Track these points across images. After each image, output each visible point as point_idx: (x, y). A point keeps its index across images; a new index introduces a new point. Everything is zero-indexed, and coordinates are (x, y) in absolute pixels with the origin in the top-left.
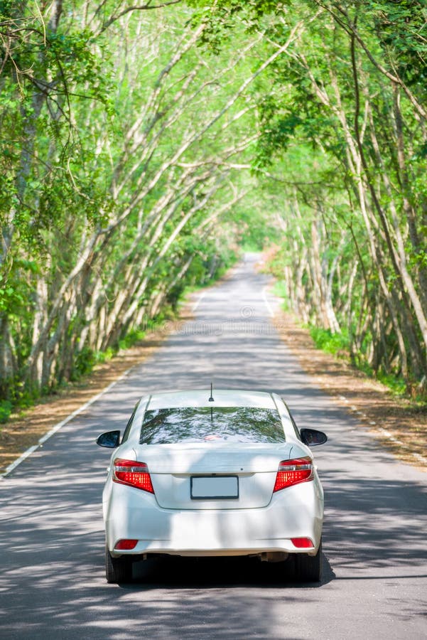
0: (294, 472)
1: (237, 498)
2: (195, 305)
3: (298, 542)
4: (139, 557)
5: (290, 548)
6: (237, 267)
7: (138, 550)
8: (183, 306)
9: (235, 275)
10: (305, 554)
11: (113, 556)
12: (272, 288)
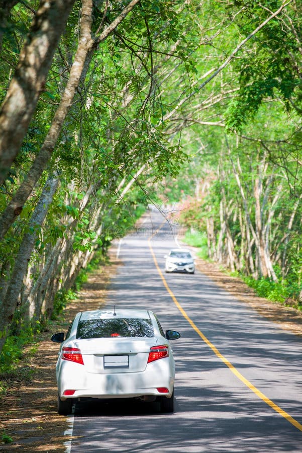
0: (158, 353)
1: (128, 367)
2: (118, 251)
3: (160, 390)
4: (76, 399)
5: (157, 393)
6: (144, 217)
7: (75, 395)
8: (112, 252)
9: (145, 223)
10: (164, 396)
11: (62, 400)
12: (183, 238)
